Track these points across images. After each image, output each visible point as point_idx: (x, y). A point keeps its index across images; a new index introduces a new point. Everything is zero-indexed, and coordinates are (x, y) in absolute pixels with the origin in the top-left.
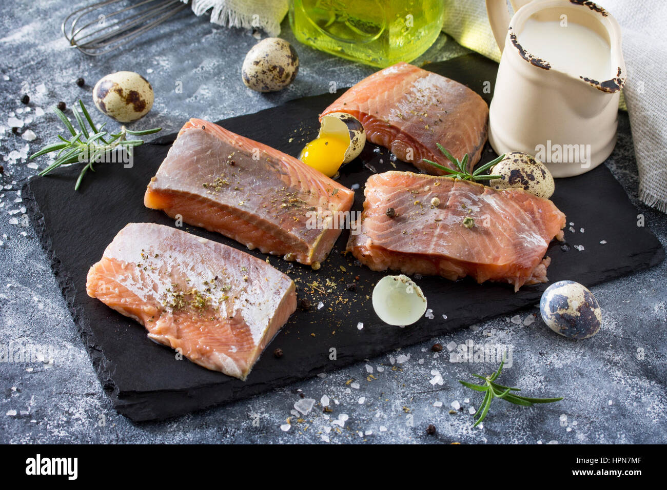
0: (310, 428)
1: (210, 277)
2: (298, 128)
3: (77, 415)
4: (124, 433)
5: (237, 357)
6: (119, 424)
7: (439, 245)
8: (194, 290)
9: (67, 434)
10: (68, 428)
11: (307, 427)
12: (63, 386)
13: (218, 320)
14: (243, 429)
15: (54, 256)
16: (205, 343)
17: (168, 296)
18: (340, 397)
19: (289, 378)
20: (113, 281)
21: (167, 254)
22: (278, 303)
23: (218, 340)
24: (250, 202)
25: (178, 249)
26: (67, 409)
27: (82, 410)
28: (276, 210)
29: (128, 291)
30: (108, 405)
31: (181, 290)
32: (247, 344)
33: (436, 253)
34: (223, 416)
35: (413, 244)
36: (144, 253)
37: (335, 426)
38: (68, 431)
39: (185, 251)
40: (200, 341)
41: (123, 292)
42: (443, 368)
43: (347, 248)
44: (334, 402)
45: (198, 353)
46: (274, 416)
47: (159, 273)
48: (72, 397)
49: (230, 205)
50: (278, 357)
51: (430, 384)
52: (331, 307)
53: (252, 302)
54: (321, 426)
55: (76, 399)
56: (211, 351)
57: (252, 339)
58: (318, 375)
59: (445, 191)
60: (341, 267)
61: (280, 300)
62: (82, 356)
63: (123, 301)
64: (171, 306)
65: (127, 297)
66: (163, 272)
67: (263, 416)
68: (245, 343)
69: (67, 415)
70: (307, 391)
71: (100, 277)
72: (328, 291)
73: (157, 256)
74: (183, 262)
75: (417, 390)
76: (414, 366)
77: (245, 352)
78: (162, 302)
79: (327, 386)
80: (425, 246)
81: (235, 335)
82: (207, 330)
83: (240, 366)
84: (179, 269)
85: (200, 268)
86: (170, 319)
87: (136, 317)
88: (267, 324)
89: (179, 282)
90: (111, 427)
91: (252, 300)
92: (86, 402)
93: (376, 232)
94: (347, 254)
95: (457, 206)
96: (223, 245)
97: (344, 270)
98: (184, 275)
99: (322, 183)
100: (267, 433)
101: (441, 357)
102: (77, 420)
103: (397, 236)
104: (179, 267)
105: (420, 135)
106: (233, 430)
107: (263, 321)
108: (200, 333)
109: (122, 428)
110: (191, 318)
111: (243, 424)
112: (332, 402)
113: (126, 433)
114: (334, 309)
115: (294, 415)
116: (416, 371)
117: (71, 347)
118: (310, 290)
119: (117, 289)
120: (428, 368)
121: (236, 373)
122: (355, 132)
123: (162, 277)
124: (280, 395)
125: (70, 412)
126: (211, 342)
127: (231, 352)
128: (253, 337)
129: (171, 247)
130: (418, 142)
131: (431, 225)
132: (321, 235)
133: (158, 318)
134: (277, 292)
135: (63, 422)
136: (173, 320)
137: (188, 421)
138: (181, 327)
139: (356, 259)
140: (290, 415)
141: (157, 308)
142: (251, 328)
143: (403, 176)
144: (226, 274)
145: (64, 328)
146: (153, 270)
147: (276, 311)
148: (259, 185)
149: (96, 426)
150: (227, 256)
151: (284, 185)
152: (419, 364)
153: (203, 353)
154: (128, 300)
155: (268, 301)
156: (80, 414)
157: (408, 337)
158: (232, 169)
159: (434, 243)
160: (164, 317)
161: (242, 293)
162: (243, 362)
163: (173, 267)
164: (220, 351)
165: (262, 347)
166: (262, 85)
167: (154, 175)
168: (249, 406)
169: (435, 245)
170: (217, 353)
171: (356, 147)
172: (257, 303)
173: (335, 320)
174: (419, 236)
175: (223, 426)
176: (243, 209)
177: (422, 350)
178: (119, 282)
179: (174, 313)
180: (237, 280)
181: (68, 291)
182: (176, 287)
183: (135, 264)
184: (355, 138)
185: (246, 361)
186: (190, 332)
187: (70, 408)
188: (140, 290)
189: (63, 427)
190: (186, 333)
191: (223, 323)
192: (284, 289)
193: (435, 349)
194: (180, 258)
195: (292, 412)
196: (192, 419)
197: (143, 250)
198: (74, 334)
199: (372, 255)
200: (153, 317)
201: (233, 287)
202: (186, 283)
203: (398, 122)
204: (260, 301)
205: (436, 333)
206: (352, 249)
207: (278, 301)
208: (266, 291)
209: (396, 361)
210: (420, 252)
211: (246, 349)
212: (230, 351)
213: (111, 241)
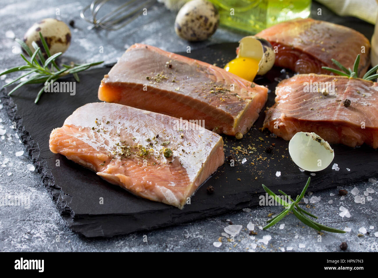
0: (239, 245)
1: (152, 136)
2: (220, 58)
3: (38, 235)
4: (77, 247)
5: (176, 190)
6: (73, 241)
7: (341, 115)
8: (138, 144)
9: (28, 248)
10: (30, 243)
11: (235, 245)
12: (27, 215)
13: (159, 164)
14: (181, 245)
15: (24, 129)
16: (149, 179)
17: (117, 148)
18: (263, 225)
19: (219, 209)
20: (72, 137)
21: (117, 121)
22: (210, 152)
23: (159, 178)
24: (184, 89)
25: (126, 118)
26: (29, 231)
27: (42, 232)
28: (206, 94)
29: (84, 143)
30: (65, 228)
31: (128, 145)
32: (184, 181)
33: (339, 120)
34: (164, 237)
35: (320, 115)
36: (97, 121)
37: (260, 244)
38: (29, 246)
39: (131, 119)
40: (143, 178)
41: (80, 144)
42: (349, 207)
43: (264, 125)
44: (258, 228)
45: (142, 187)
46: (207, 237)
47: (110, 134)
48: (34, 223)
49: (168, 90)
50: (210, 193)
51: (340, 217)
52: (253, 162)
53: (188, 152)
54: (248, 244)
55: (37, 225)
56: (154, 185)
57: (188, 177)
58: (244, 210)
59: (342, 84)
60: (260, 138)
61: (211, 149)
62: (43, 196)
63: (79, 150)
64: (120, 155)
65: (83, 148)
66: (113, 133)
67: (198, 237)
68: (182, 181)
69: (29, 234)
70: (235, 221)
71: (61, 135)
72: (250, 152)
73: (108, 123)
74: (130, 127)
75: (329, 221)
76: (324, 205)
77: (183, 186)
78: (112, 152)
79: (252, 218)
80: (330, 116)
81: (174, 175)
82: (149, 170)
83: (177, 197)
84: (127, 131)
85: (144, 130)
86: (119, 163)
87: (91, 164)
88: (201, 167)
89: (126, 140)
90: (67, 243)
91: (187, 150)
92: (46, 226)
93: (288, 110)
94: (264, 130)
95: (353, 92)
96: (163, 115)
97: (262, 139)
98: (131, 135)
99: (242, 81)
100: (201, 248)
101: (347, 200)
102: (37, 238)
103: (306, 111)
104: (126, 130)
105: (318, 54)
106: (172, 246)
107: (197, 165)
108: (144, 173)
109: (76, 244)
110: (137, 163)
111: (180, 242)
112: (256, 228)
113: (80, 247)
114: (255, 163)
115: (224, 237)
116: (326, 209)
117: (34, 191)
118: (235, 151)
119: (74, 142)
120: (336, 207)
121: (174, 201)
122: (267, 48)
123: (112, 136)
124: (212, 223)
125: (32, 233)
126: (153, 179)
127: (171, 186)
128: (189, 176)
129: (120, 116)
130: (317, 59)
131: (333, 104)
132: (243, 111)
133: (109, 163)
134: (209, 144)
135: (25, 240)
136: (121, 164)
137: (133, 239)
138: (128, 169)
139: (272, 133)
140: (221, 236)
141: (108, 156)
142: (187, 170)
143: (307, 77)
144: (165, 134)
145: (29, 178)
146: (105, 132)
147: (208, 158)
148: (192, 80)
149: (53, 242)
150: (166, 123)
151: (212, 80)
152: (328, 204)
153: (147, 187)
154: (83, 150)
155: (201, 151)
156: (41, 234)
157: (319, 183)
158: (170, 71)
159: (337, 114)
160: (114, 162)
161: (179, 146)
162: (180, 194)
163: (121, 130)
164: (161, 185)
165: (197, 185)
166: (191, 32)
167: (107, 73)
168: (185, 230)
169: (338, 115)
170: (158, 187)
171: (268, 60)
172: (192, 152)
173: (257, 170)
174: (324, 110)
175: (164, 243)
176: (179, 93)
177: (330, 195)
178: (76, 137)
179: (121, 159)
180: (175, 138)
181: (34, 152)
182: (124, 143)
183: (90, 128)
184: (267, 52)
185: (183, 193)
186: (136, 172)
187: (31, 230)
188: (94, 143)
189: (25, 243)
190: (133, 173)
191: (163, 167)
192: (214, 142)
193: (341, 194)
194: (127, 124)
195: (223, 234)
196: (136, 238)
197: (97, 119)
198: (38, 182)
199: (285, 125)
200: (105, 162)
201: (172, 142)
202: (133, 140)
203: (300, 46)
204: (195, 150)
205: (341, 182)
206: (269, 124)
207: (210, 150)
208: (199, 143)
209: (309, 201)
210: (326, 120)
211: (183, 185)
212: (169, 185)
213: (71, 114)
